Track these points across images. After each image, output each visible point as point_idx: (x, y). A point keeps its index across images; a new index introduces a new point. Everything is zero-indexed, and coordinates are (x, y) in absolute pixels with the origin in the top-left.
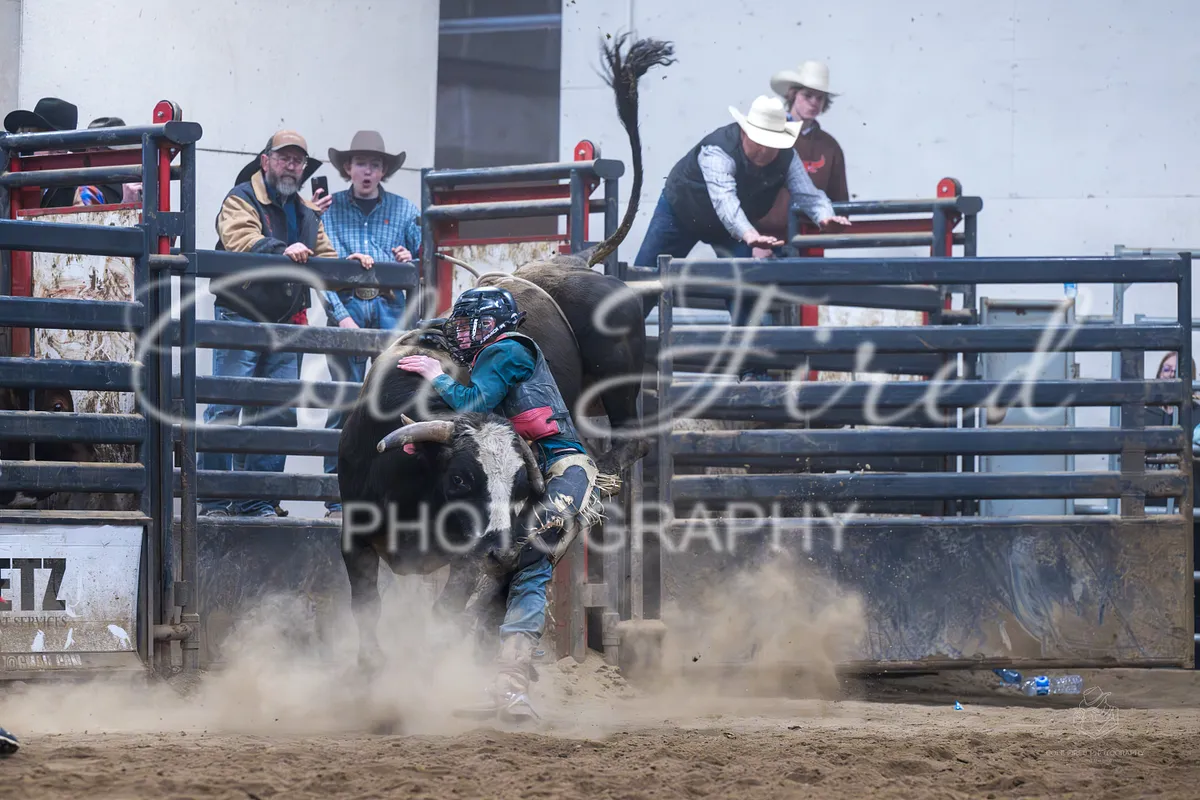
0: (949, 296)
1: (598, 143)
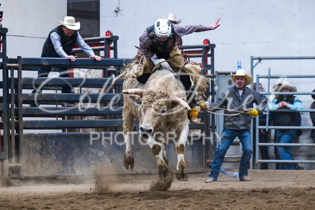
0: (207, 71)
1: (112, 31)
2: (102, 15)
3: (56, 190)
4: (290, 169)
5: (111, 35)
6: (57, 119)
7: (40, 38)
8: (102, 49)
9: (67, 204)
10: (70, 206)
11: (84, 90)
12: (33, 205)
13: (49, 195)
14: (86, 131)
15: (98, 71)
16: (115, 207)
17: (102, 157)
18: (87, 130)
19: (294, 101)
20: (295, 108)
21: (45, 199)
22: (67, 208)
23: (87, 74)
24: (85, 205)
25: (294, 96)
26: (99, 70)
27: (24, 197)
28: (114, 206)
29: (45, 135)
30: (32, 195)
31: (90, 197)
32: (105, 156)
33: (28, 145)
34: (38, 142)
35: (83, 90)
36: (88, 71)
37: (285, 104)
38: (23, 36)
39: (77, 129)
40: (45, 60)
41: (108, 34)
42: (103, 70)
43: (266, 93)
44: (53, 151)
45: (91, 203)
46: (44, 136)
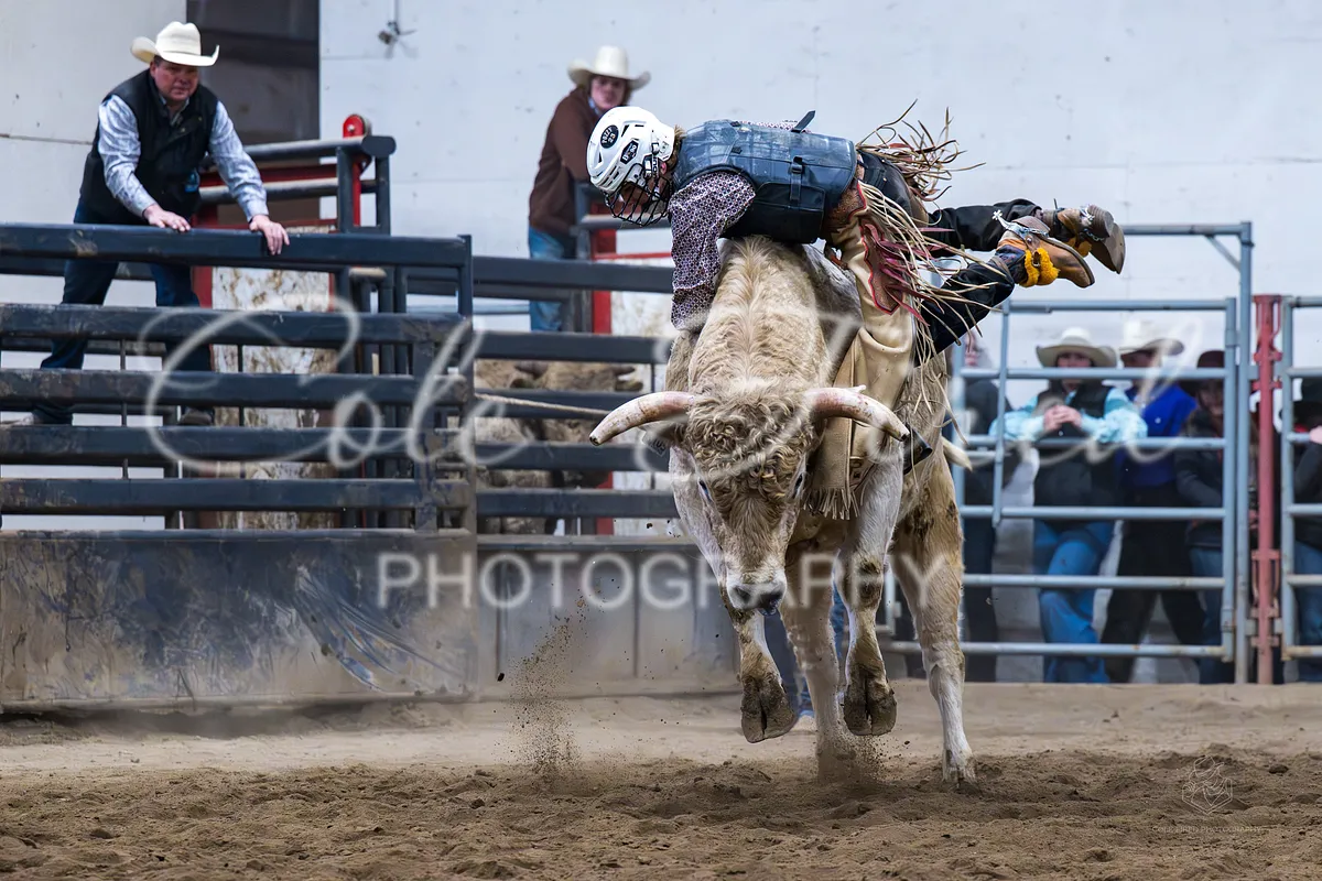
1: (367, 117)
2: (328, 51)
3: (137, 761)
4: (1088, 680)
5: (363, 132)
6: (125, 473)
7: (74, 142)
8: (329, 191)
9: (181, 819)
10: (194, 825)
11: (254, 353)
12: (42, 825)
13: (109, 780)
14: (260, 520)
15: (312, 279)
16: (377, 830)
17: (290, 629)
18: (265, 517)
19: (1107, 406)
20: (1109, 434)
21: (91, 799)
22: (183, 835)
23: (267, 291)
24: (254, 822)
25: (1107, 383)
26: (316, 274)
27: (5, 789)
28: (371, 825)
29: (84, 540)
30: (42, 782)
31: (276, 791)
32: (303, 626)
33: (18, 580)
34: (55, 567)
35: (251, 355)
36: (269, 280)
37: (1072, 415)
38: (7, 136)
39: (226, 516)
40: (81, 234)
41: (351, 127)
42: (333, 275)
43: (994, 372)
44: (113, 603)
45: (280, 816)
46: (79, 543)
